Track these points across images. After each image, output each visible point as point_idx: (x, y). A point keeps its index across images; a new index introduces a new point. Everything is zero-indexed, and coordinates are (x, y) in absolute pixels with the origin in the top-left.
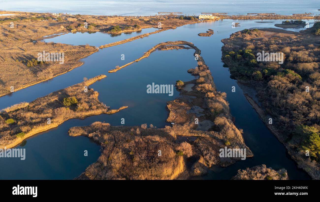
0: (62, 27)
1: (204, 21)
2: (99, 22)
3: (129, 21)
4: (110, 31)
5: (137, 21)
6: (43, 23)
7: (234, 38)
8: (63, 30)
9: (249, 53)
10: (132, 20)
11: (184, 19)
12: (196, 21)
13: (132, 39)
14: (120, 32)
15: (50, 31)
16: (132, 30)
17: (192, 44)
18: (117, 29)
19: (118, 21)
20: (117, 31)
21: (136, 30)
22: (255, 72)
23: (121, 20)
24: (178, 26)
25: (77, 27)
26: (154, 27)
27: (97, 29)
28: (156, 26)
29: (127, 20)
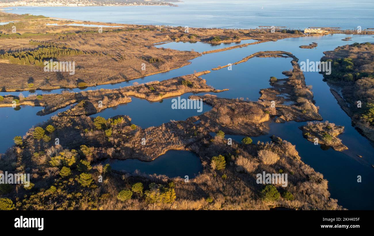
0: (168, 37)
1: (309, 35)
2: (199, 33)
3: (229, 33)
4: (211, 41)
5: (237, 33)
6: (150, 34)
7: (338, 51)
8: (168, 39)
9: (348, 61)
10: (231, 33)
11: (287, 33)
12: (300, 34)
13: (232, 48)
14: (220, 42)
15: (157, 39)
16: (232, 41)
17: (291, 54)
18: (217, 39)
19: (218, 33)
20: (217, 41)
21: (235, 41)
22: (346, 74)
23: (220, 32)
24: (279, 39)
25: (180, 37)
26: (253, 39)
27: (198, 39)
28: (256, 38)
29: (226, 32)
